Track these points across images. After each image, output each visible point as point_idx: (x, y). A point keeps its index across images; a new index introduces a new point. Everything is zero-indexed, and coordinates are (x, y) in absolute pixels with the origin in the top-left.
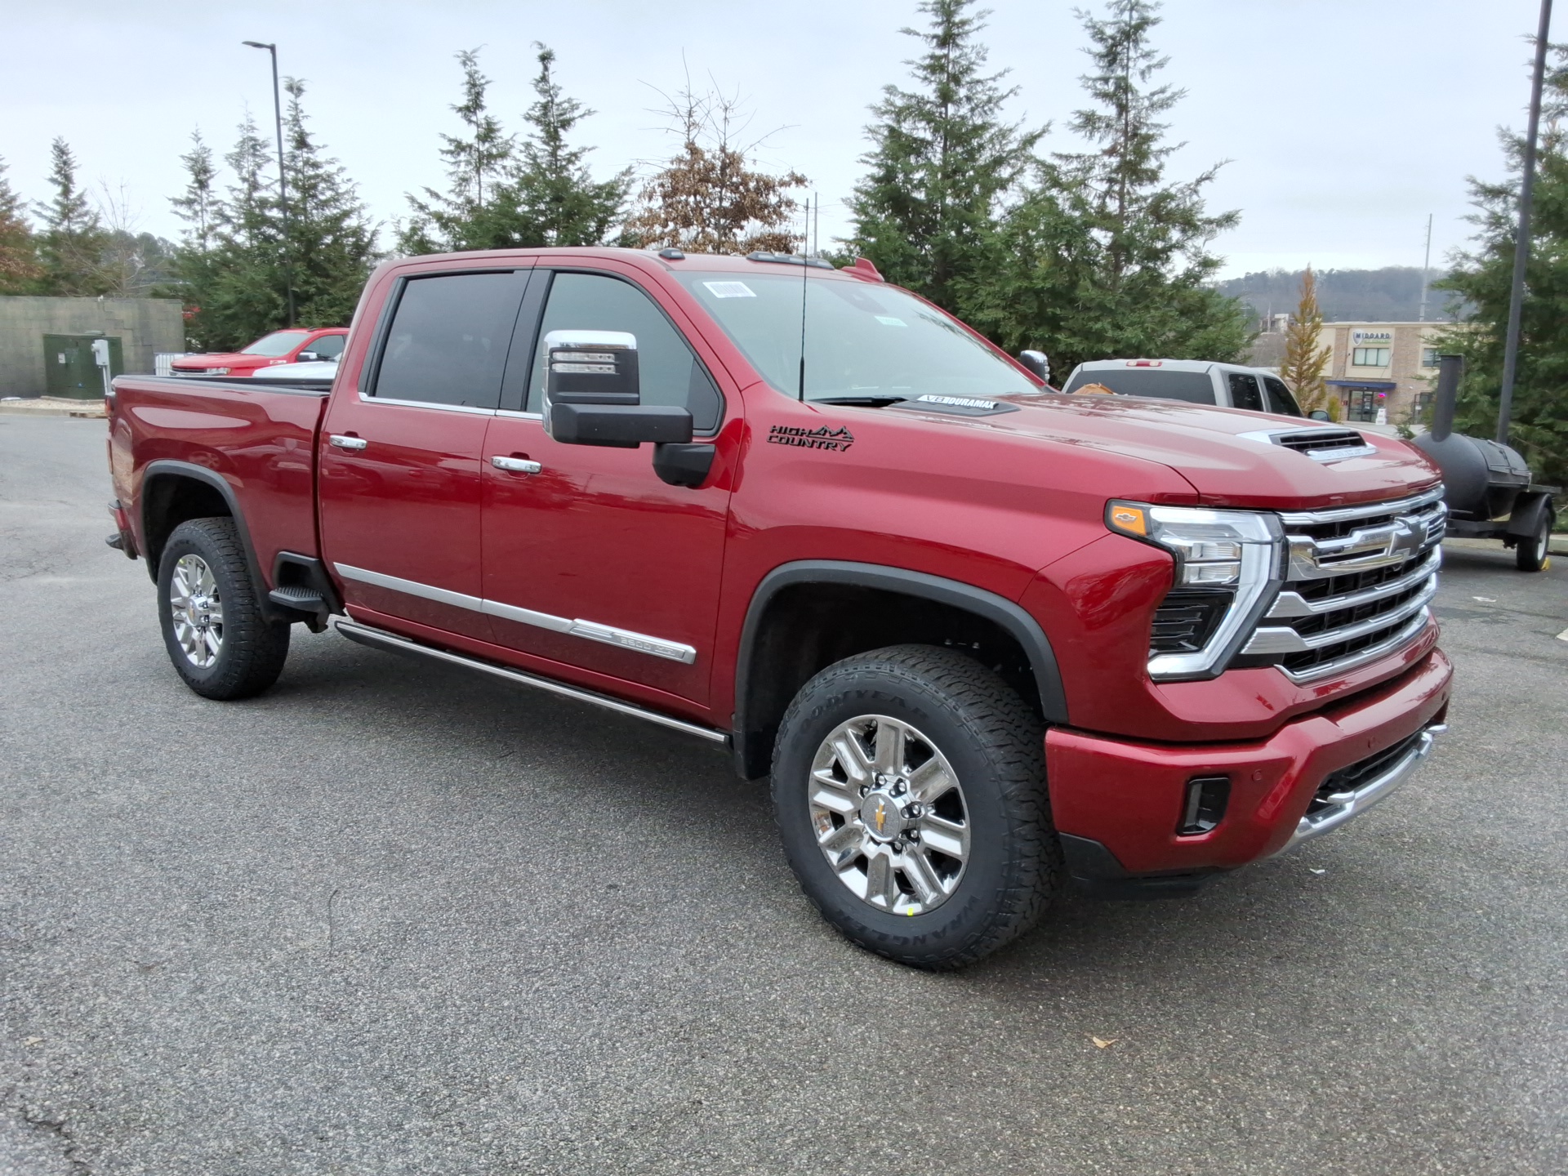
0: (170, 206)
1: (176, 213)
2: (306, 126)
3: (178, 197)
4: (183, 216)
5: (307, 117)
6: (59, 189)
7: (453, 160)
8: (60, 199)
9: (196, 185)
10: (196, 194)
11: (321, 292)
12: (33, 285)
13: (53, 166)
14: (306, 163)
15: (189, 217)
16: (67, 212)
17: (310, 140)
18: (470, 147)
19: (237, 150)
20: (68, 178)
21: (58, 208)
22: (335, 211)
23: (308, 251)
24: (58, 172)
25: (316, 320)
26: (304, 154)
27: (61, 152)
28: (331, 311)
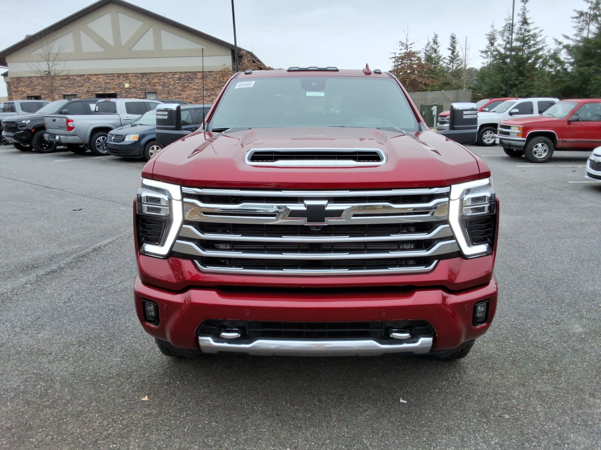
0: (480, 53)
1: (481, 56)
2: (528, 16)
3: (482, 50)
4: (483, 57)
5: (528, 11)
6: (451, 52)
7: (577, 21)
8: (450, 55)
9: (490, 45)
10: (489, 48)
11: (521, 83)
12: (437, 87)
13: (450, 44)
14: (525, 30)
15: (486, 58)
16: (452, 60)
17: (529, 21)
18: (587, 13)
19: (503, 29)
20: (454, 47)
21: (449, 58)
22: (534, 49)
23: (519, 66)
24: (451, 46)
25: (516, 95)
26: (525, 27)
27: (453, 38)
28: (523, 91)
